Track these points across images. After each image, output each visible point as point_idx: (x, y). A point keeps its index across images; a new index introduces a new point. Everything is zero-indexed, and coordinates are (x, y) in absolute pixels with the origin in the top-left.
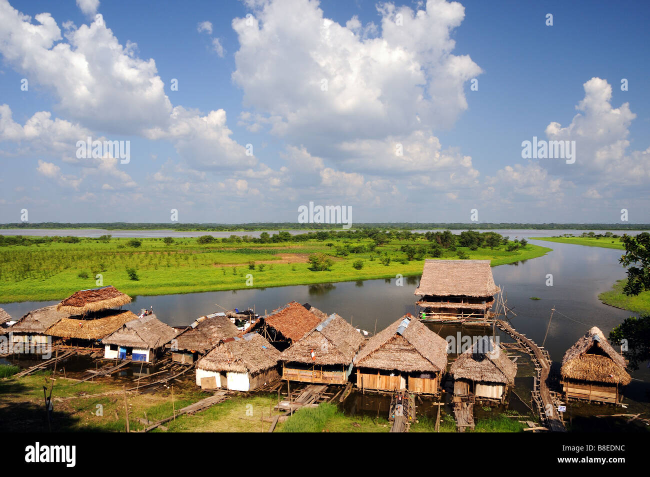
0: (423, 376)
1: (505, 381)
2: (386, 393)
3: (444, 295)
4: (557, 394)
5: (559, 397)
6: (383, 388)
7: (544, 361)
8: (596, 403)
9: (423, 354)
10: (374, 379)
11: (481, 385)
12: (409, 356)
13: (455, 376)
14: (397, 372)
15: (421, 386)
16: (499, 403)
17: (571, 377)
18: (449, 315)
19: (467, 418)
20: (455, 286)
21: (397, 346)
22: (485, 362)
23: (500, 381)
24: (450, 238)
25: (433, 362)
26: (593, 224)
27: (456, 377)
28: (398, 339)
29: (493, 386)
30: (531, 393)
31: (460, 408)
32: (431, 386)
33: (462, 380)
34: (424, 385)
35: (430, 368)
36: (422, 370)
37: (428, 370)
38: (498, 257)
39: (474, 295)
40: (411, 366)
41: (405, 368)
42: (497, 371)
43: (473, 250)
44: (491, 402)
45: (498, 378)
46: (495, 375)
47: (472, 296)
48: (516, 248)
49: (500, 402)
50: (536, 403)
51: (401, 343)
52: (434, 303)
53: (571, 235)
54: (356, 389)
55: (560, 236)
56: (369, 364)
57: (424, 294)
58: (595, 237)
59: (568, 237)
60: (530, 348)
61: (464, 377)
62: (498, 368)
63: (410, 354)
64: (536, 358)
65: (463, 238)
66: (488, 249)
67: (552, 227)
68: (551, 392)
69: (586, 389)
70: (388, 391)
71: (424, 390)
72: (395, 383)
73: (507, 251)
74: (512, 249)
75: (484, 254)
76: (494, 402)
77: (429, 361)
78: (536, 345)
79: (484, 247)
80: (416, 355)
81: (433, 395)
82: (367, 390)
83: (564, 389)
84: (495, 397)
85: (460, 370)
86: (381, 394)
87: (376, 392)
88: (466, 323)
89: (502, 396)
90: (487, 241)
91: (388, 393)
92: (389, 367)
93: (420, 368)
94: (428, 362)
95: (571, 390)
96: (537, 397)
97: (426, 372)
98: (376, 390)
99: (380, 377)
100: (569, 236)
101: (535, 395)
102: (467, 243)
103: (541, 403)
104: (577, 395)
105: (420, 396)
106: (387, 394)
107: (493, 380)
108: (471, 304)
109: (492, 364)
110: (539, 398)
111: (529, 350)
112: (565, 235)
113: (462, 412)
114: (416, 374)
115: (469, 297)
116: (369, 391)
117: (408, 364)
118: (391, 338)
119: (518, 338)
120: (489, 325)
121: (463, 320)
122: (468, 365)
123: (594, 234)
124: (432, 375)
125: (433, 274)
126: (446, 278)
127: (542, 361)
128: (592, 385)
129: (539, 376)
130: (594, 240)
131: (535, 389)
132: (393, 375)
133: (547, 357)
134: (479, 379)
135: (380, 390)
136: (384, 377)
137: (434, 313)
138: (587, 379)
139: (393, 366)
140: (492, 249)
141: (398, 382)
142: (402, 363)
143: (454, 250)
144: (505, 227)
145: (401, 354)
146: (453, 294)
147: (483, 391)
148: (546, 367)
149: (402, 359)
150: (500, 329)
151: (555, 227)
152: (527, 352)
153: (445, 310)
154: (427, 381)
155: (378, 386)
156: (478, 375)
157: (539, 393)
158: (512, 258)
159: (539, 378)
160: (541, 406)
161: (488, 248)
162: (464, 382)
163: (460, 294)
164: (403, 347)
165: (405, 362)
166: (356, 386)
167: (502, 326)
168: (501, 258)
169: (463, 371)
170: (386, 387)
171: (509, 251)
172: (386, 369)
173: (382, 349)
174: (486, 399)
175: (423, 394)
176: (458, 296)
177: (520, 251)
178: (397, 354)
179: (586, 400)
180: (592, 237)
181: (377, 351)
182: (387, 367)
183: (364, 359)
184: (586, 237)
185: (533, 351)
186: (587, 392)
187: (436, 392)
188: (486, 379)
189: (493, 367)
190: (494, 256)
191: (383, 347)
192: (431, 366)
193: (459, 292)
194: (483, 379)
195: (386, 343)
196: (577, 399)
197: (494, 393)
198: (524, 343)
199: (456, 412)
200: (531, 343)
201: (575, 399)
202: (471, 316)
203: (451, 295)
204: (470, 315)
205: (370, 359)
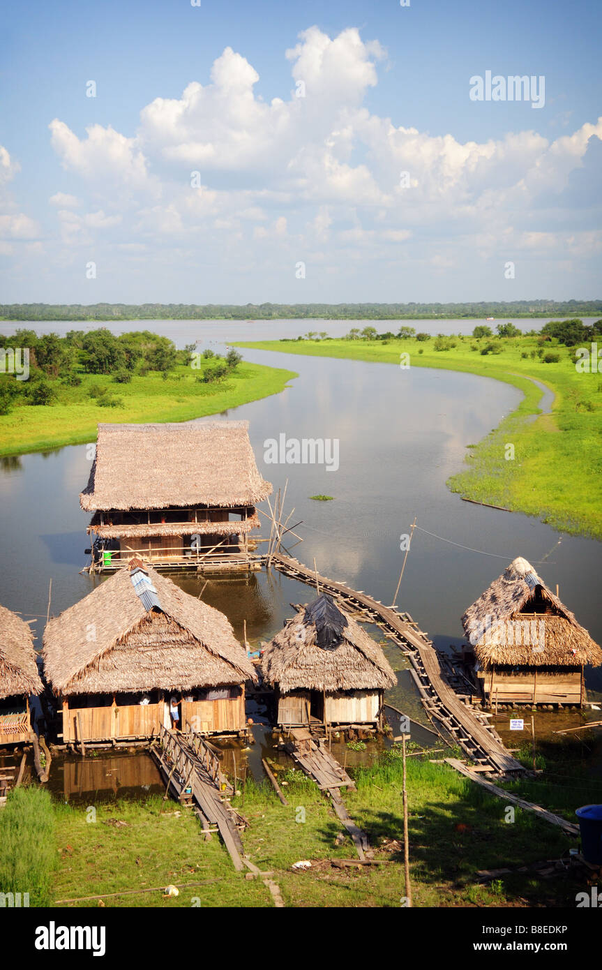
0: (212, 694)
1: (384, 684)
2: (132, 744)
3: (156, 505)
4: (470, 700)
5: (475, 705)
6: (126, 734)
7: (413, 634)
8: (545, 707)
9: (211, 647)
10: (104, 717)
11: (334, 698)
12: (182, 656)
13: (282, 686)
14: (155, 695)
15: (210, 718)
16: (374, 731)
17: (500, 662)
18: (166, 553)
19: (333, 769)
20: (177, 484)
21: (153, 636)
22: (343, 649)
23: (375, 685)
24: (59, 352)
25: (235, 662)
26: (361, 306)
27: (285, 687)
28: (156, 621)
29: (359, 697)
30: (422, 703)
31: (307, 753)
32: (231, 714)
33: (298, 692)
34: (216, 715)
35: (229, 676)
36: (213, 682)
37: (226, 681)
38: (186, 398)
39: (223, 501)
40: (189, 676)
41: (175, 683)
42: (367, 665)
43: (120, 381)
44: (356, 731)
45: (369, 679)
46: (364, 673)
47: (218, 506)
48: (220, 373)
49: (375, 727)
50: (442, 722)
51: (163, 630)
52: (130, 527)
53: (323, 335)
54: (61, 747)
55: (300, 339)
56: (93, 684)
57: (106, 507)
58: (378, 338)
59: (318, 340)
60: (371, 611)
61: (302, 686)
62: (369, 660)
63: (184, 651)
64: (393, 631)
65: (91, 352)
66: (154, 377)
67: (267, 312)
68: (458, 695)
69: (527, 683)
70: (138, 740)
71: (216, 726)
72: (152, 719)
73: (200, 381)
74: (212, 376)
75: (153, 391)
76: (364, 731)
77: (225, 660)
78: (379, 602)
79: (143, 372)
80: (198, 652)
81: (237, 733)
82: (88, 746)
83: (486, 688)
84: (364, 719)
85: (292, 672)
86: (122, 748)
87: (110, 745)
88: (208, 568)
89: (378, 716)
90: (147, 358)
91: (137, 744)
92: (140, 686)
93: (208, 678)
94: (224, 664)
95: (499, 688)
96: (437, 709)
97: (221, 687)
98: (110, 742)
99: (116, 711)
100: (320, 337)
101: (430, 706)
102: (101, 364)
103: (452, 720)
104: (511, 696)
105: (210, 741)
106: (135, 747)
107: (361, 685)
108: (215, 524)
109: (356, 652)
110: (441, 711)
111: (371, 615)
112: (310, 335)
113: (314, 759)
114: (200, 693)
115: (212, 507)
116: (93, 746)
117: (181, 672)
118: (138, 621)
119: (337, 591)
120: (258, 566)
121: (199, 560)
122: (309, 661)
123: (373, 331)
124: (232, 689)
125: (124, 459)
126: (155, 465)
127: (407, 634)
128: (539, 674)
129: (418, 667)
130: (378, 347)
131: (425, 695)
132: (146, 701)
133: (413, 626)
134: (333, 687)
135: (117, 741)
136: (126, 710)
137: (132, 551)
138: (530, 664)
139: (148, 682)
140: (165, 377)
141: (158, 716)
142: (168, 673)
143: (77, 382)
144: (155, 313)
145: (165, 652)
146: (176, 503)
147: (339, 711)
148: (424, 647)
149: (167, 664)
150: (285, 574)
151: (274, 314)
152: (369, 620)
153: (157, 540)
154: (223, 704)
155: (113, 733)
156: (330, 678)
157: (439, 700)
158: (217, 399)
159: (423, 671)
160: (453, 726)
161: (152, 374)
162: (299, 697)
163: (191, 503)
164: (166, 638)
165: (174, 670)
166: (60, 741)
167: (288, 566)
168: (193, 400)
169: (298, 673)
170: (131, 732)
171: (206, 380)
172: (135, 691)
173: (122, 647)
174: (345, 727)
175: (216, 734)
176: (187, 507)
177: (231, 381)
178: (155, 654)
179: (525, 704)
180: (371, 338)
181: (109, 652)
182: (135, 685)
183: (80, 676)
184: (357, 338)
185: (379, 616)
186: (528, 688)
187: (244, 727)
188: (347, 686)
189: (360, 658)
190: (177, 397)
191: (121, 642)
192: (232, 672)
193: (189, 497)
194: (340, 686)
195: (129, 634)
196: (511, 704)
197: (363, 711)
198: (354, 601)
199: (302, 761)
200: (368, 599)
201: (506, 704)
202: (218, 550)
203: (171, 507)
204: (214, 547)
205: (94, 673)
